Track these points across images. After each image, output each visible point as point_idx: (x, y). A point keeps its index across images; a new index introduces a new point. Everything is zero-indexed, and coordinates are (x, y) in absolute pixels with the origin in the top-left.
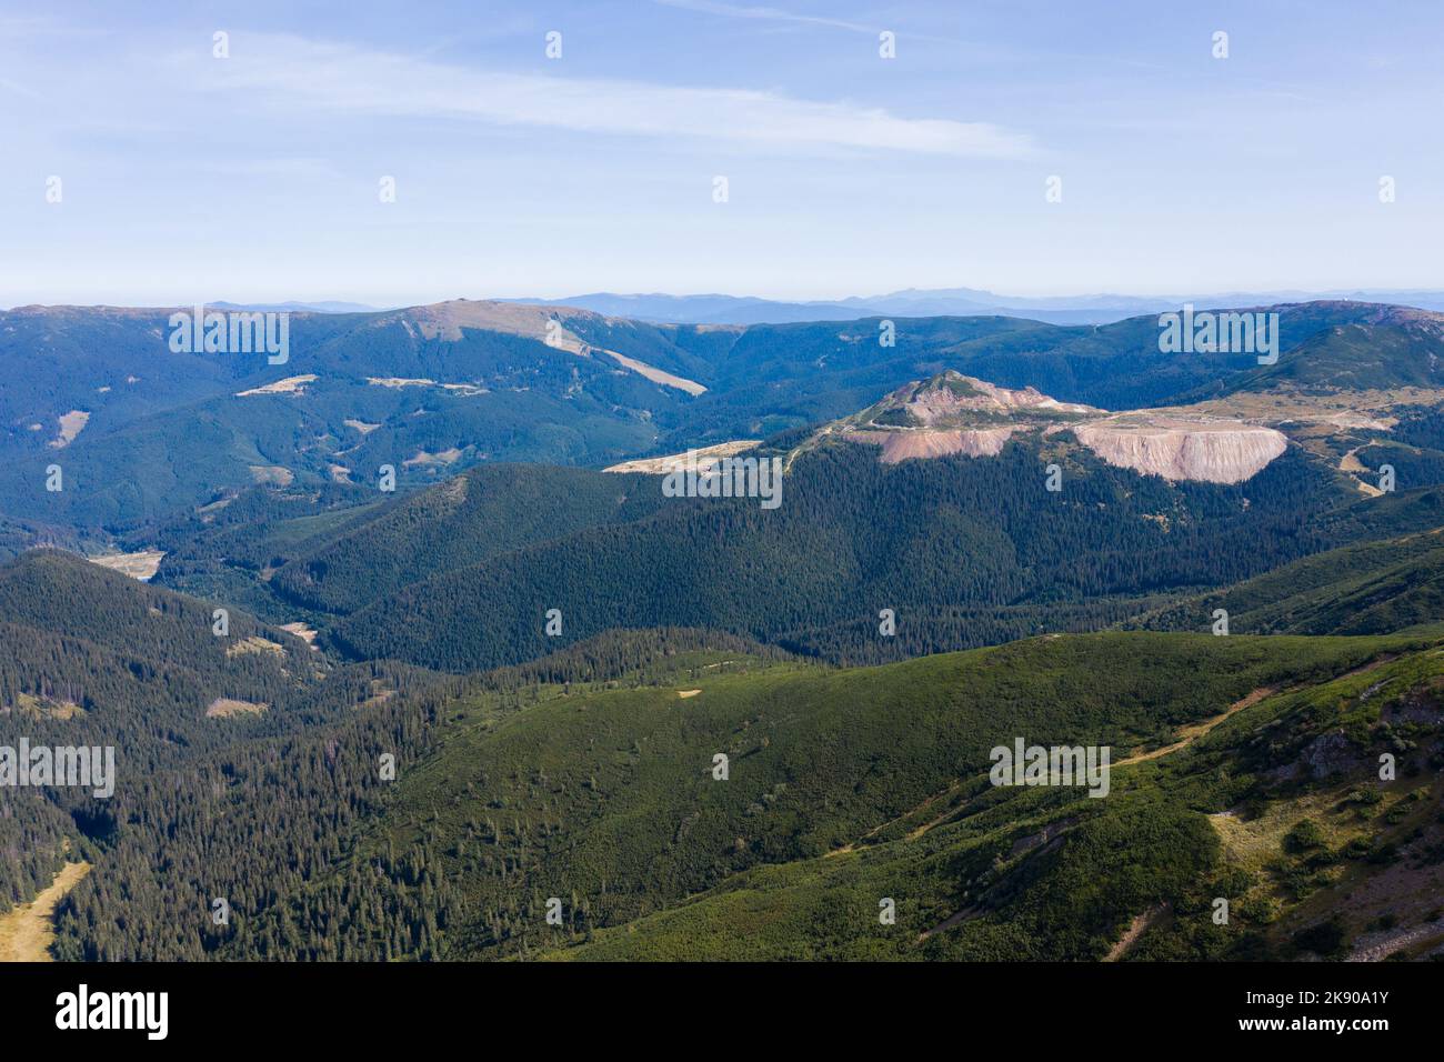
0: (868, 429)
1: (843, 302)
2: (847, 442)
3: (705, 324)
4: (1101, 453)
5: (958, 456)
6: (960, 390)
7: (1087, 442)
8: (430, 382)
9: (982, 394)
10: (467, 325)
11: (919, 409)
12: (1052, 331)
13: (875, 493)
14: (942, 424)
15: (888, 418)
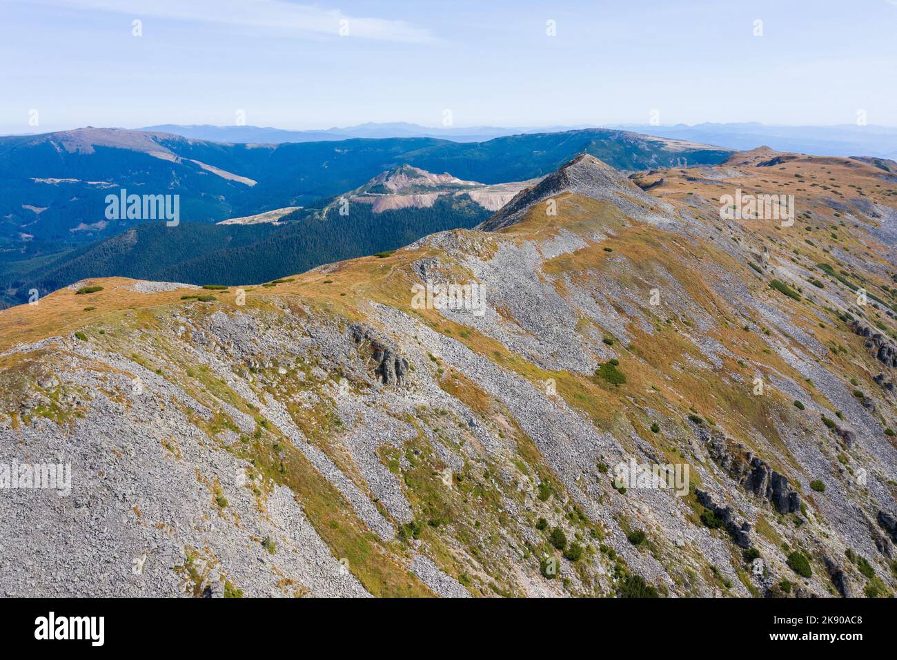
0: (365, 196)
1: (328, 130)
2: (354, 203)
3: (252, 143)
4: (482, 205)
5: (412, 208)
6: (411, 175)
7: (476, 199)
8: (76, 180)
9: (423, 176)
10: (96, 144)
11: (390, 185)
12: (456, 145)
13: (371, 227)
14: (403, 192)
15: (374, 190)
